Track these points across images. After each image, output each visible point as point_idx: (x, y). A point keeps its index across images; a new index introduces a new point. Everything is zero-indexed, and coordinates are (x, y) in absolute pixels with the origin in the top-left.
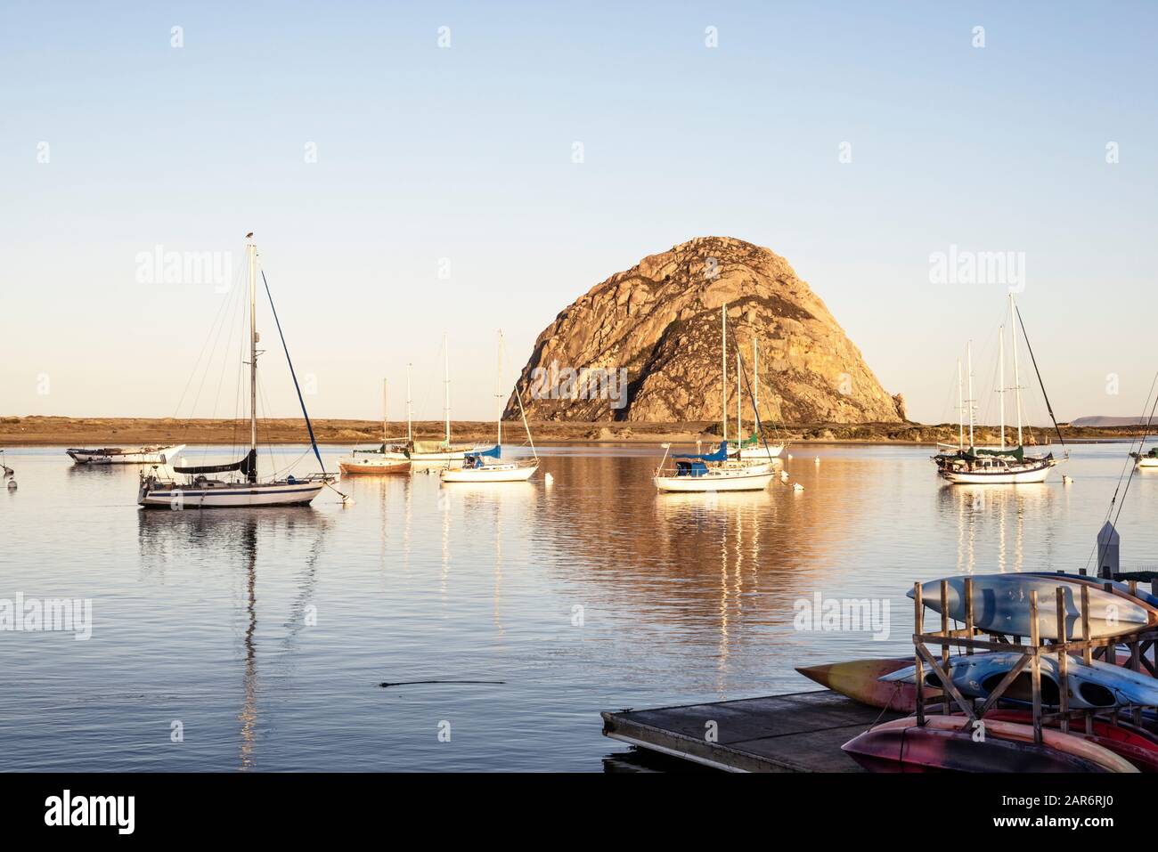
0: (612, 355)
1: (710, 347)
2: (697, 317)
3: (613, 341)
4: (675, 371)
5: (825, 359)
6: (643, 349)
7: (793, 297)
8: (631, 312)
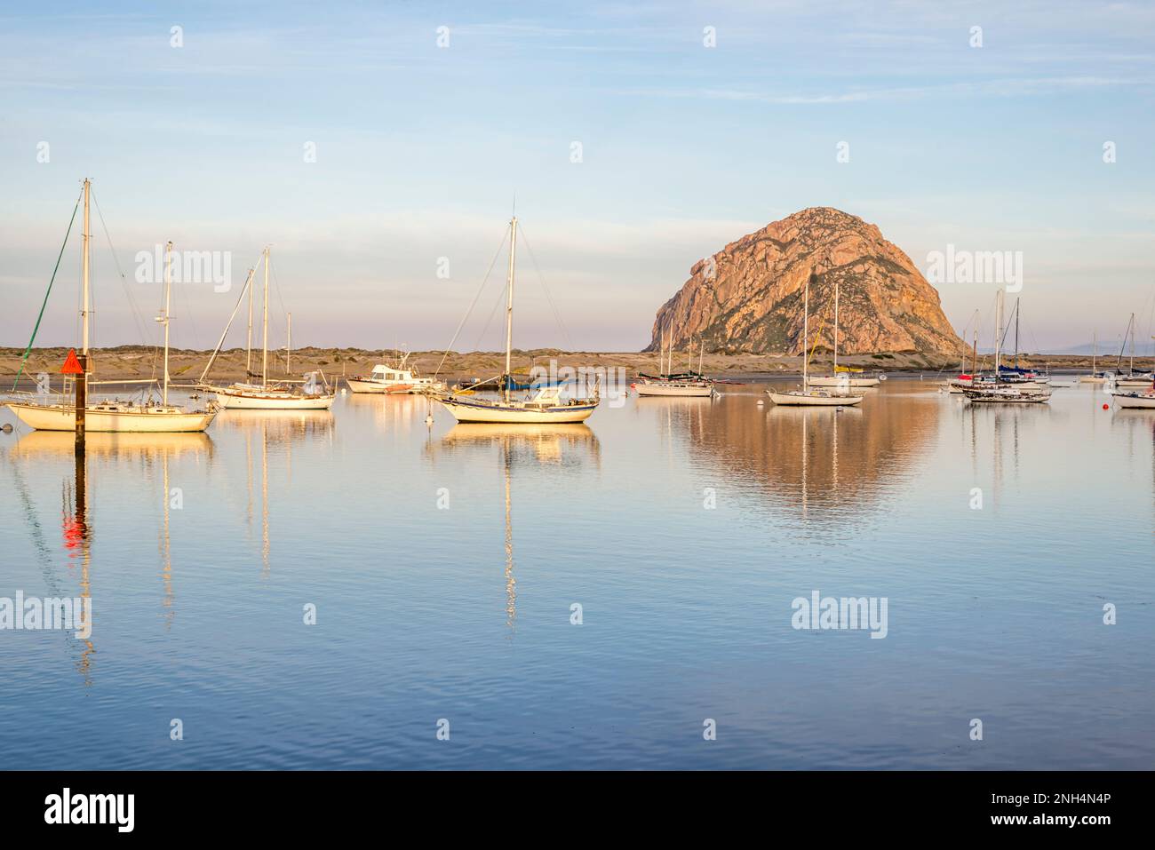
0: (757, 301)
1: (850, 296)
2: (829, 272)
3: (756, 290)
4: (827, 314)
5: (926, 305)
6: (786, 297)
7: (890, 256)
8: (770, 267)
